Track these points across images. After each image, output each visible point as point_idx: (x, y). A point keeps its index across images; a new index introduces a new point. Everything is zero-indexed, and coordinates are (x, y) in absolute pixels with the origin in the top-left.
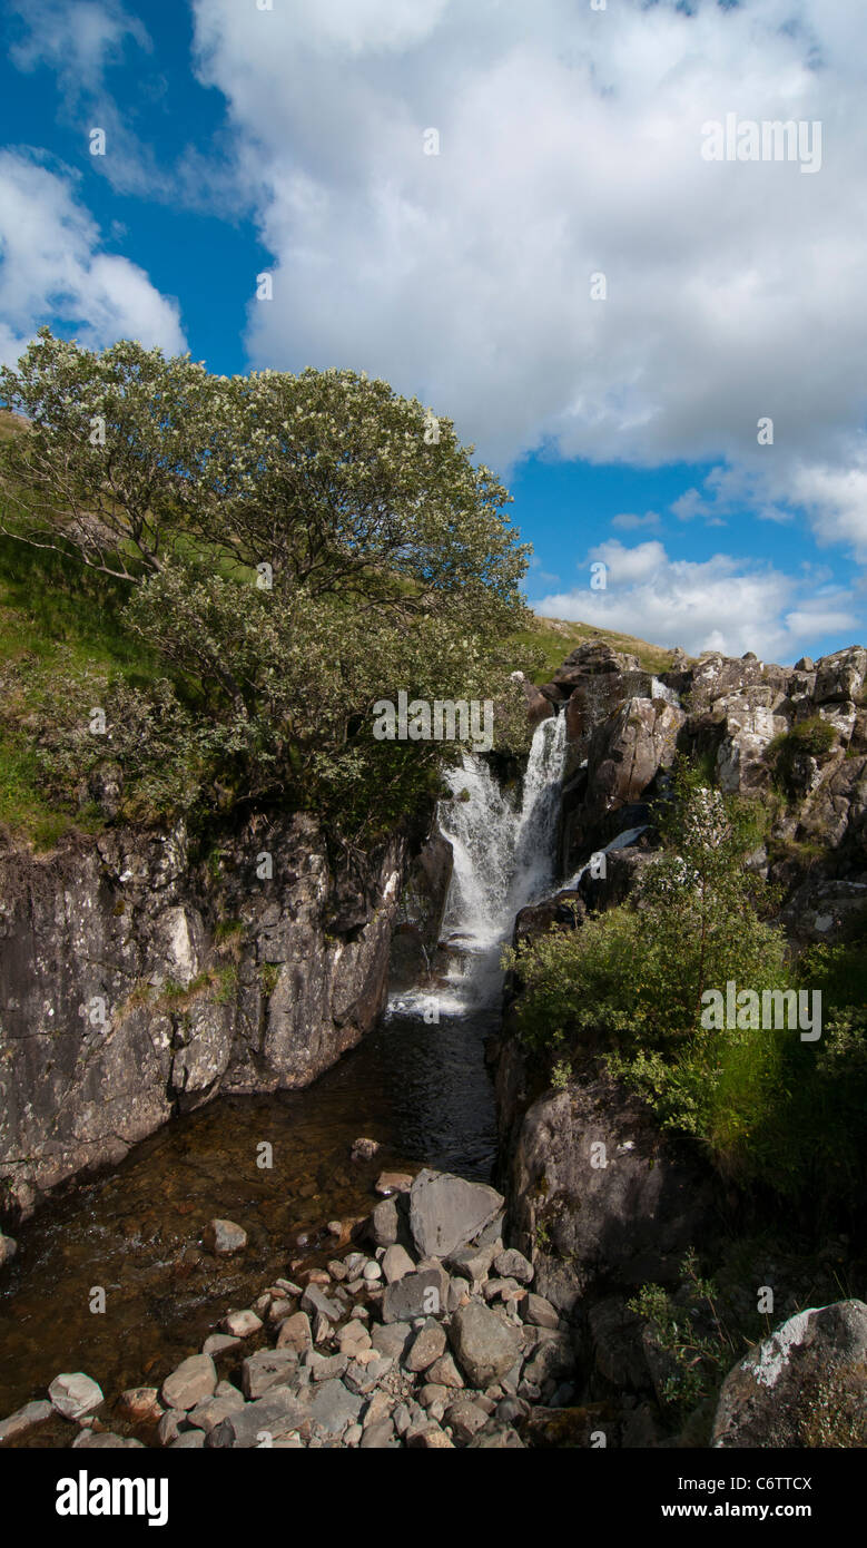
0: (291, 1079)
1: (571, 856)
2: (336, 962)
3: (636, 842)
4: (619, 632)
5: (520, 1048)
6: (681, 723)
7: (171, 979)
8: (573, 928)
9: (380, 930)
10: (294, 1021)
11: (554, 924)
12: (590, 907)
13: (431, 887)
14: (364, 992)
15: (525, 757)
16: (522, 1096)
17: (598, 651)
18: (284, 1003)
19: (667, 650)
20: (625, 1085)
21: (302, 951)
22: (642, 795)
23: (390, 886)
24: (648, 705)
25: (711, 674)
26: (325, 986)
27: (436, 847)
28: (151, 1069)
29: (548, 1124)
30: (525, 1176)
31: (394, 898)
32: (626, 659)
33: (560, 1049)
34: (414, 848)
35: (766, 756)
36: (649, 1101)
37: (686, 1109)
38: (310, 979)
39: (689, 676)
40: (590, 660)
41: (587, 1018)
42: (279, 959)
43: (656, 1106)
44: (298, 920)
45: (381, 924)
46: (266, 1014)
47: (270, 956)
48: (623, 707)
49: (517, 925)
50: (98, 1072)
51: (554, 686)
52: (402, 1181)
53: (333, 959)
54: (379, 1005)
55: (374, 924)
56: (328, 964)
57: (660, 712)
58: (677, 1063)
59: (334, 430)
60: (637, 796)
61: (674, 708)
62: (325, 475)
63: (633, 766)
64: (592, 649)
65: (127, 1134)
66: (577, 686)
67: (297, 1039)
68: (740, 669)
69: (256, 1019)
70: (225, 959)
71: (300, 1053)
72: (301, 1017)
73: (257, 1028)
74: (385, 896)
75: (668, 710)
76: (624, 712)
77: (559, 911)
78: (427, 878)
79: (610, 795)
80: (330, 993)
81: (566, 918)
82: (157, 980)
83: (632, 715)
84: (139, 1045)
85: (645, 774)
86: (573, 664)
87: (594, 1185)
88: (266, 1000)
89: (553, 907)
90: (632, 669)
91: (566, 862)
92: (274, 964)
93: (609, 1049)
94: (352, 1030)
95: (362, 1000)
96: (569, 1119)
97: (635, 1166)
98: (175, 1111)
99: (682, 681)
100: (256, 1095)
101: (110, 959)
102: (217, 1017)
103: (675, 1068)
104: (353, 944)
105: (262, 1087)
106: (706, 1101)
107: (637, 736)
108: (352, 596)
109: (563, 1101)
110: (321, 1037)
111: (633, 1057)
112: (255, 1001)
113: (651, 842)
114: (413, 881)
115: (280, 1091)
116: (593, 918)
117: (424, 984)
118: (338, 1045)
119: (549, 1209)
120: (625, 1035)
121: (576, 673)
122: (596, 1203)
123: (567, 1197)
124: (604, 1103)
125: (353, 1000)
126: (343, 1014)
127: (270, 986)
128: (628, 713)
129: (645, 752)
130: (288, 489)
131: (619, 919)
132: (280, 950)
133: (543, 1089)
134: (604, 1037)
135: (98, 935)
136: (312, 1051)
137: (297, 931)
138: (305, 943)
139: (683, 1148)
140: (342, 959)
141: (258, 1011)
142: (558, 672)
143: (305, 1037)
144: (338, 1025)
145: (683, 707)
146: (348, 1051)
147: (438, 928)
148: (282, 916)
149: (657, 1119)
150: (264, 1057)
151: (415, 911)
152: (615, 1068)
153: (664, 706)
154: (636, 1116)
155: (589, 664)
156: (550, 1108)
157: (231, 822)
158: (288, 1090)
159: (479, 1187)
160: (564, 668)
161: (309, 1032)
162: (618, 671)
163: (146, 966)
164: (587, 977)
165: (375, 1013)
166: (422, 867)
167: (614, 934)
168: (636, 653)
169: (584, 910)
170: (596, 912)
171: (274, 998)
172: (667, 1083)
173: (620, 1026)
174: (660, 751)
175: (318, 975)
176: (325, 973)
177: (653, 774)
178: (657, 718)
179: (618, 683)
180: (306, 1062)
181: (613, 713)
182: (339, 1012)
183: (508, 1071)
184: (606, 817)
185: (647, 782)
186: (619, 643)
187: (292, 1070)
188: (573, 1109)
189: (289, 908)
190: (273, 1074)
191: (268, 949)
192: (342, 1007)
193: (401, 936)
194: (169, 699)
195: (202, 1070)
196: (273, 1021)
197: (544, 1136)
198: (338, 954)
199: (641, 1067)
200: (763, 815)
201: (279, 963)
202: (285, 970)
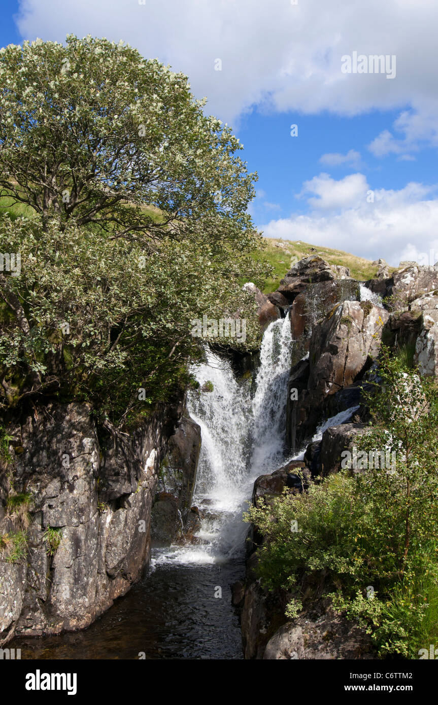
0: (73, 623)
1: (298, 432)
2: (107, 525)
3: (351, 420)
4: (331, 248)
5: (260, 591)
6: (385, 320)
8: (301, 492)
9: (143, 498)
10: (75, 575)
11: (286, 488)
12: (315, 473)
13: (184, 461)
14: (131, 548)
15: (256, 352)
16: (263, 631)
17: (314, 264)
18: (66, 559)
19: (372, 262)
20: (348, 619)
21: (79, 517)
22: (354, 381)
23: (150, 462)
24: (357, 307)
25: (408, 279)
26: (99, 545)
27: (187, 429)
29: (286, 651)
31: (153, 471)
32: (338, 270)
33: (293, 591)
34: (168, 432)
36: (368, 632)
37: (399, 637)
38: (86, 540)
39: (391, 282)
40: (308, 271)
41: (314, 564)
42: (60, 524)
43: (374, 636)
44: (75, 492)
45: (143, 492)
46: (52, 569)
47: (53, 523)
48: (337, 309)
49: (255, 491)
51: (280, 294)
53: (105, 522)
54: (144, 559)
55: (138, 492)
56: (100, 527)
57: (367, 312)
58: (390, 599)
59: (92, 91)
60: (351, 382)
61: (379, 309)
62: (85, 125)
63: (347, 357)
64: (310, 263)
66: (298, 293)
67: (77, 589)
69: (43, 574)
71: (81, 600)
72: (80, 571)
73: (44, 581)
74: (146, 469)
75: (374, 310)
76: (338, 313)
77: (289, 478)
78: (180, 454)
79: (328, 382)
80: (103, 551)
81: (295, 483)
83: (344, 315)
85: (356, 363)
86: (295, 275)
88: (51, 558)
89: (285, 475)
90: (343, 278)
91: (294, 438)
92: (56, 528)
93: (334, 589)
94: (121, 581)
95: (129, 555)
96: (302, 648)
99: (385, 287)
100: (45, 636)
102: (11, 573)
103: (389, 603)
104: (121, 510)
105: (50, 630)
107: (348, 332)
108: (112, 225)
109: (297, 633)
110: (97, 587)
111: (354, 597)
112: (42, 559)
113: (363, 418)
114: (169, 457)
115: (64, 632)
116: (318, 482)
117: (181, 543)
118: (111, 593)
120: (346, 579)
121: (297, 283)
124: (330, 636)
125: (123, 556)
126: (115, 568)
127: (53, 547)
128: (341, 314)
129: (356, 346)
130: (55, 137)
131: (339, 482)
132: (61, 517)
133: (280, 622)
134: (329, 579)
136: (90, 598)
137: (75, 501)
138: (82, 510)
140: (112, 522)
141: (45, 567)
142: (282, 282)
143: (84, 588)
144: (110, 577)
145: (386, 307)
146: (120, 598)
147: (190, 495)
148: (62, 488)
149: (376, 645)
150: (51, 605)
151: (172, 482)
152: (339, 604)
153: (370, 307)
154: (357, 645)
155: (306, 275)
156: (286, 640)
158: (71, 632)
160: (288, 279)
161: (87, 583)
162: (331, 279)
164: (314, 530)
165: (140, 566)
166: (176, 445)
167: (335, 495)
168: (346, 265)
169: (309, 476)
170: (319, 478)
171: (57, 557)
172: (383, 616)
173: (342, 570)
174: (368, 344)
175: (93, 536)
176: (99, 534)
177: (363, 363)
178: (365, 317)
179: (332, 290)
180: (85, 607)
181: (329, 314)
182: (111, 566)
183: (251, 610)
184: (326, 400)
185: (359, 370)
186: (333, 257)
187: (74, 615)
188: (306, 640)
189: (68, 482)
190: (58, 618)
191: (52, 516)
192: (113, 562)
193: (160, 503)
196: (57, 574)
198: (109, 518)
199: (360, 604)
201: (61, 528)
202: (66, 533)
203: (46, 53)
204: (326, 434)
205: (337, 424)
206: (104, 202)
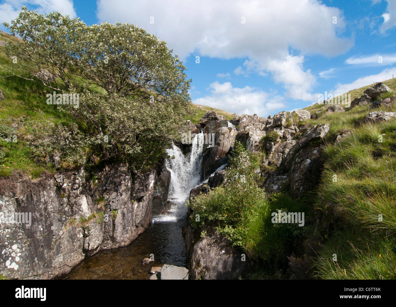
0: (123, 244)
1: (206, 173)
2: (135, 208)
3: (224, 168)
4: (218, 109)
5: (192, 228)
6: (236, 134)
7: (82, 216)
8: (206, 194)
9: (149, 198)
10: (123, 226)
11: (201, 192)
12: (211, 186)
13: (164, 185)
14: (145, 216)
15: (191, 145)
16: (193, 242)
17: (212, 114)
18: (119, 221)
19: (232, 114)
20: (222, 235)
21: (124, 205)
22: (226, 155)
23: (152, 185)
24: (227, 129)
25: (244, 120)
26: (132, 215)
27: (165, 173)
28: (77, 244)
29: (201, 248)
30: (194, 263)
31: (153, 188)
32: (221, 116)
33: (203, 227)
34: (159, 173)
35: (260, 142)
36: (229, 239)
37: (239, 240)
38: (127, 214)
39: (238, 121)
40: (210, 116)
41: (211, 218)
42: (117, 208)
43: (231, 240)
44: (123, 196)
45: (149, 196)
46: (114, 225)
47: (114, 208)
48: (220, 130)
49: (190, 194)
50: (59, 246)
51: (200, 124)
52: (158, 269)
53: (134, 207)
54: (150, 220)
55: (147, 196)
56: (133, 209)
57: (230, 131)
58: (236, 228)
60: (224, 156)
61: (234, 130)
62: (124, 58)
63: (223, 147)
64: (211, 113)
65: (70, 264)
66: (206, 124)
67: (124, 232)
68: (253, 118)
69: (111, 227)
70: (99, 210)
71: (126, 236)
72: (125, 225)
73: (111, 229)
74: (150, 187)
75: (233, 130)
76: (220, 131)
77: (203, 189)
78: (163, 182)
79: (216, 156)
80: (134, 217)
81: (204, 190)
82: (77, 217)
83: (222, 132)
84: (72, 237)
85: (227, 149)
86: (205, 118)
87: (214, 264)
88: (114, 221)
89: (201, 188)
90: (222, 119)
91: (204, 176)
92: (116, 210)
93: (218, 226)
94: (141, 228)
95: (144, 219)
96: (207, 246)
97: (225, 257)
98: (86, 256)
99: (236, 122)
100: (112, 249)
101: (61, 212)
102: (98, 227)
103: (236, 229)
104: (141, 202)
105: (114, 247)
106: (244, 237)
107: (224, 138)
108: (136, 97)
109: (205, 242)
110: (132, 230)
111: (224, 227)
112: (110, 221)
114: (158, 183)
115: (119, 247)
116: (212, 190)
117: (163, 213)
118: (137, 233)
119: (201, 271)
120: (222, 221)
121: (206, 121)
122: (214, 268)
123: (207, 268)
124: (216, 241)
125: (141, 219)
126: (139, 223)
127: (115, 217)
128: (221, 132)
129: (226, 143)
131: (220, 190)
132: (117, 206)
133: (198, 239)
134: (216, 222)
135: (56, 204)
136: (129, 235)
137: (123, 200)
138: (125, 203)
139: (239, 250)
140: (137, 207)
141: (111, 224)
142: (201, 120)
143: (127, 231)
144: (137, 227)
145: (237, 130)
146: (141, 234)
147: (167, 197)
148: (117, 195)
149: (231, 244)
150: (114, 238)
151: (160, 192)
152: (219, 230)
153: (232, 129)
154: (225, 244)
155: (209, 118)
156: (201, 244)
157: (100, 167)
158: (122, 247)
159: (181, 268)
160: (202, 119)
161: (128, 229)
162: (218, 119)
163: (73, 213)
164: (211, 206)
165: (148, 223)
166: (161, 179)
167: (218, 194)
168: (223, 115)
169: (209, 188)
170: (213, 188)
171: (116, 220)
172: (234, 233)
173: (220, 219)
174: (230, 142)
175: (130, 212)
176: (132, 211)
177: (229, 149)
178: (230, 133)
179: (218, 123)
180: (127, 238)
181: (217, 132)
182: (137, 223)
183: (189, 235)
184: (215, 162)
185: (227, 151)
186: (218, 112)
187: (123, 241)
188: (208, 243)
189: (120, 193)
190: (117, 242)
191: (113, 206)
192: (138, 221)
193: (156, 200)
194: (76, 130)
195: (94, 243)
196: (116, 227)
197: (199, 252)
198: (136, 206)
199: (226, 230)
200: (259, 159)
201: (117, 209)
202: (119, 211)
203: (108, 28)
204: (216, 174)
205: (220, 170)
206: (133, 88)
